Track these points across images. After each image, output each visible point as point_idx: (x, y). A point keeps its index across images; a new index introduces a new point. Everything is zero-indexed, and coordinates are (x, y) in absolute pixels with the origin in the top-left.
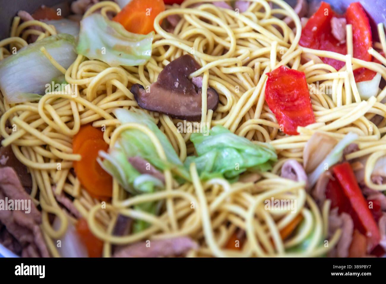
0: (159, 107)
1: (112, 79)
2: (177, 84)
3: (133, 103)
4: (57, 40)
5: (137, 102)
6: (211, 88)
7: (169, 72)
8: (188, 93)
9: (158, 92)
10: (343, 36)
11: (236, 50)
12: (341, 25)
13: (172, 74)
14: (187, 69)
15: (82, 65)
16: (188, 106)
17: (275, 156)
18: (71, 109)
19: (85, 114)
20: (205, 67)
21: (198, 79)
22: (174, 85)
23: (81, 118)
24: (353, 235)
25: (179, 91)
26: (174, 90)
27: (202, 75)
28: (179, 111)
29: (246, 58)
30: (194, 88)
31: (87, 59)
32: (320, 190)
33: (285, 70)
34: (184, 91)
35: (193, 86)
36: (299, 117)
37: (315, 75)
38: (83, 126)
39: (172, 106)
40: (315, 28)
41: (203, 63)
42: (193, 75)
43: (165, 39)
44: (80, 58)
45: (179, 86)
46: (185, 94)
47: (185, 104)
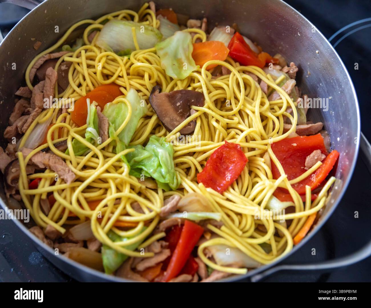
0: (156, 107)
1: (147, 72)
2: (178, 104)
3: (148, 94)
4: (152, 31)
5: (151, 95)
6: (194, 122)
7: (181, 94)
8: (181, 114)
9: (163, 99)
10: (309, 165)
11: (234, 115)
12: (316, 158)
13: (181, 97)
14: (193, 101)
15: (149, 53)
16: (172, 120)
17: (174, 186)
18: (116, 70)
19: (120, 79)
20: (204, 109)
21: (194, 111)
22: (177, 103)
23: (117, 79)
24: (158, 264)
25: (176, 109)
26: (174, 106)
27: (197, 111)
28: (164, 118)
29: (233, 124)
30: (188, 115)
31: (155, 53)
32: (165, 224)
33: (238, 148)
34: (180, 111)
35: (188, 113)
36: (218, 181)
37: (259, 169)
38: (114, 83)
39: (163, 113)
40: (295, 145)
41: (206, 105)
42: (194, 107)
43: (201, 75)
44: (153, 49)
45: (179, 106)
46: (178, 113)
47: (171, 118)
